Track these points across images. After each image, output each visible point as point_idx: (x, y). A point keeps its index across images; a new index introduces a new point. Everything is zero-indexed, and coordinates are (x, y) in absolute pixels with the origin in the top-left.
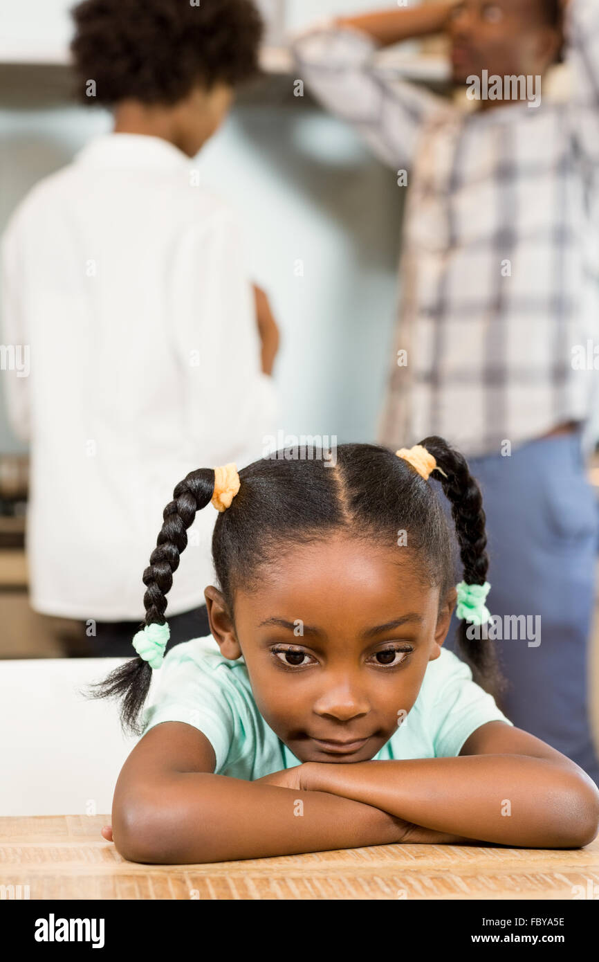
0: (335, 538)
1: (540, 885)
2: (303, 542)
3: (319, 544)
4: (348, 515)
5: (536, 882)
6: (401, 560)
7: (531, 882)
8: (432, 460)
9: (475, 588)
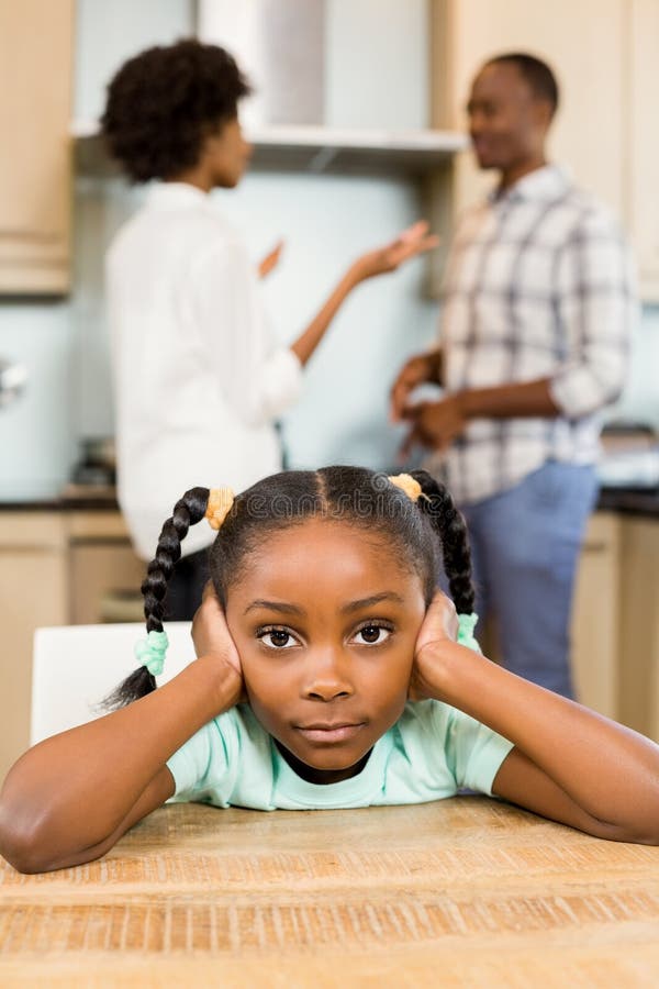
0: (312, 521)
1: (541, 919)
2: (282, 528)
3: (296, 527)
4: (326, 504)
5: (537, 914)
6: (379, 542)
7: (534, 915)
8: (416, 485)
9: (464, 617)
